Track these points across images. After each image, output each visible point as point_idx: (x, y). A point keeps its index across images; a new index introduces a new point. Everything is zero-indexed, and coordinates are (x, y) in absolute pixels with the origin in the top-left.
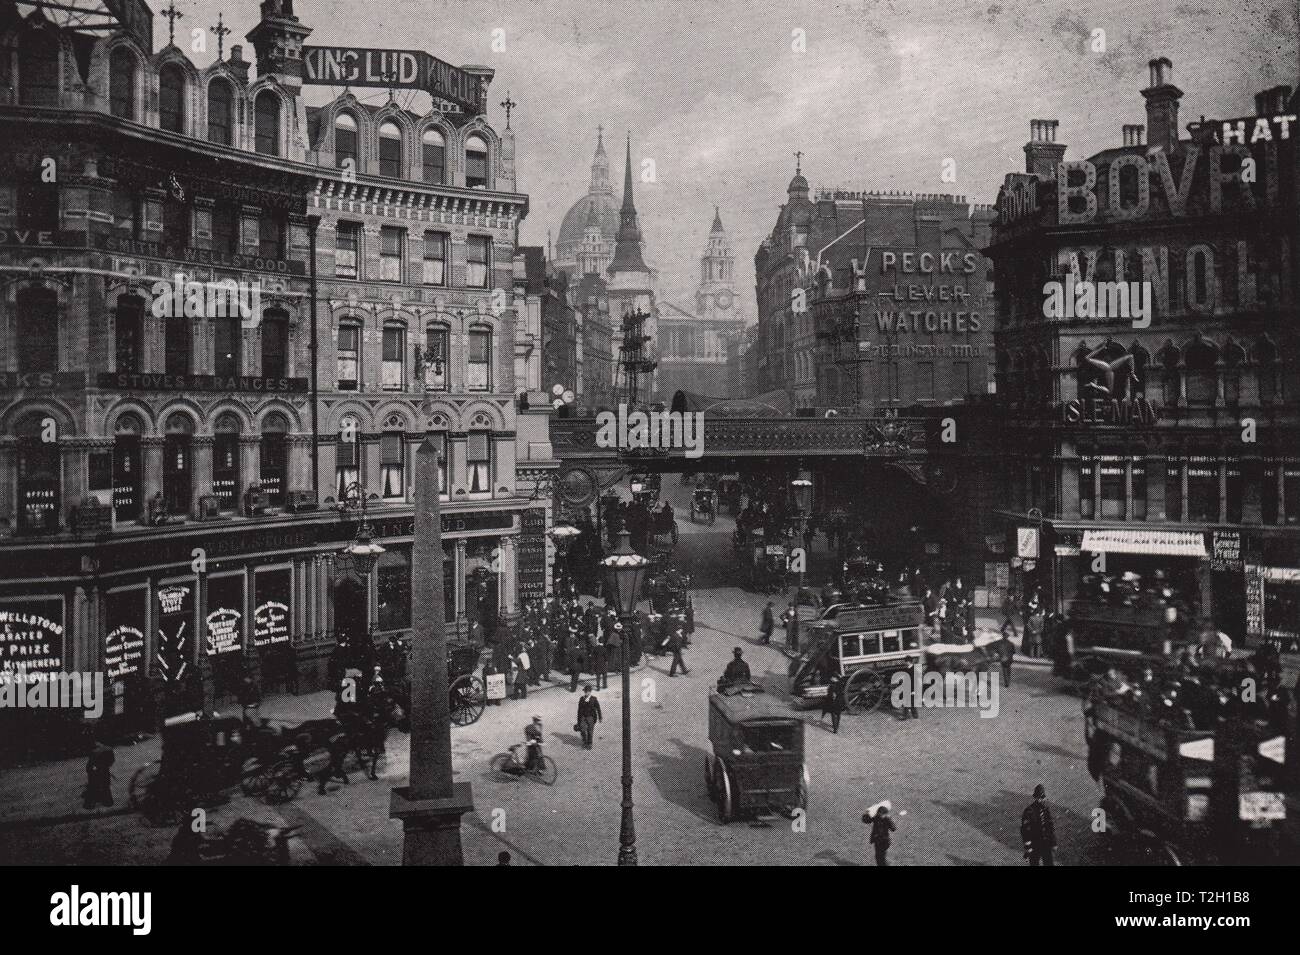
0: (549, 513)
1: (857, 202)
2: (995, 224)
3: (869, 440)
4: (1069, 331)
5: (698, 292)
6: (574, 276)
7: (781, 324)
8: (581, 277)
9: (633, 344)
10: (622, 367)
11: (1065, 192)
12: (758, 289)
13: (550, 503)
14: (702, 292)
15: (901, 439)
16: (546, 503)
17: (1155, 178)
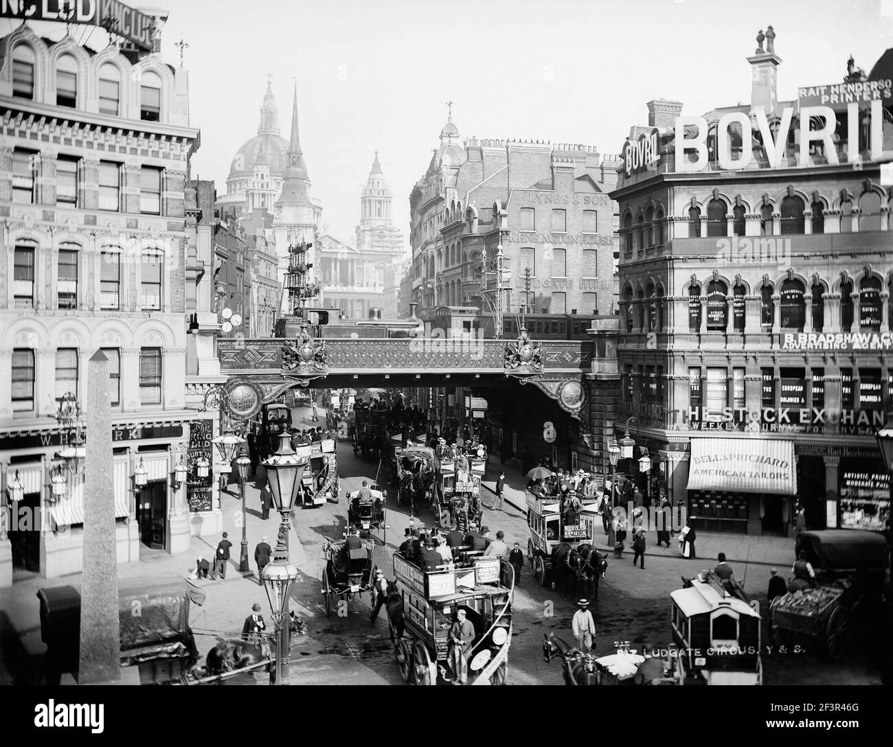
0: (216, 425)
1: (501, 149)
2: (621, 171)
3: (508, 359)
4: (683, 265)
5: (358, 228)
6: (244, 211)
7: (433, 256)
8: (251, 211)
9: (296, 271)
10: (287, 292)
11: (680, 144)
12: (412, 225)
13: (217, 415)
14: (362, 228)
15: (537, 359)
16: (213, 414)
17: (757, 134)
